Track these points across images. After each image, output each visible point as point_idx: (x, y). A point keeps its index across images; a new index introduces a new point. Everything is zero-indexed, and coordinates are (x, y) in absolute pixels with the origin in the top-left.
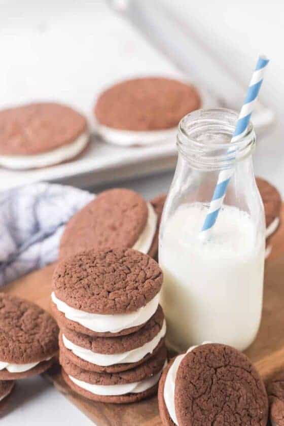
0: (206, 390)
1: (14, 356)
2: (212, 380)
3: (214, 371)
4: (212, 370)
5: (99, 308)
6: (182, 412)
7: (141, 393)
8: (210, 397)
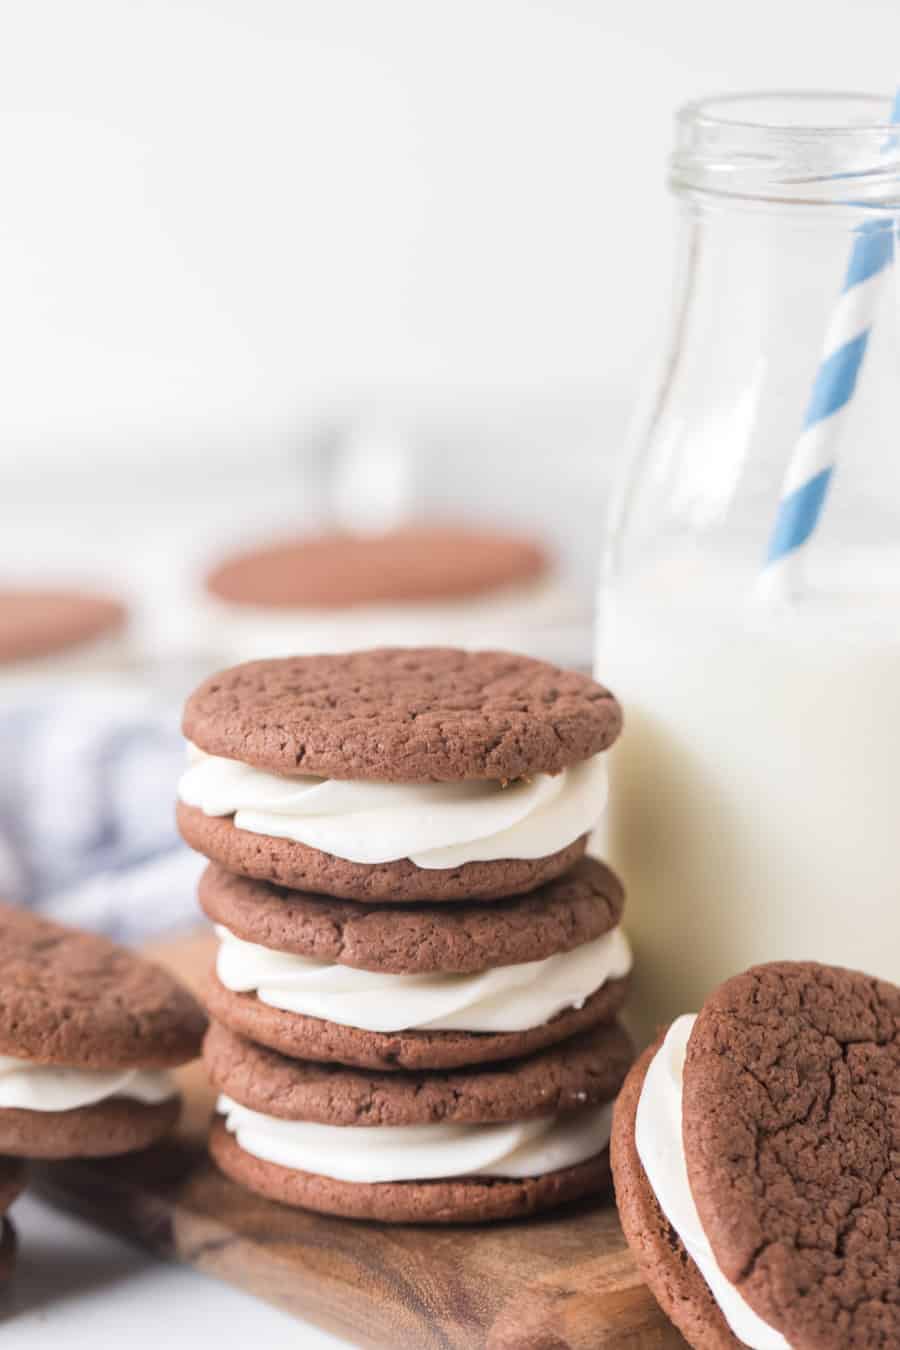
0: (810, 1110)
1: (20, 1028)
2: (832, 1078)
3: (841, 1051)
4: (831, 1047)
5: (375, 749)
6: (720, 1172)
7: (536, 1179)
8: (828, 1137)
